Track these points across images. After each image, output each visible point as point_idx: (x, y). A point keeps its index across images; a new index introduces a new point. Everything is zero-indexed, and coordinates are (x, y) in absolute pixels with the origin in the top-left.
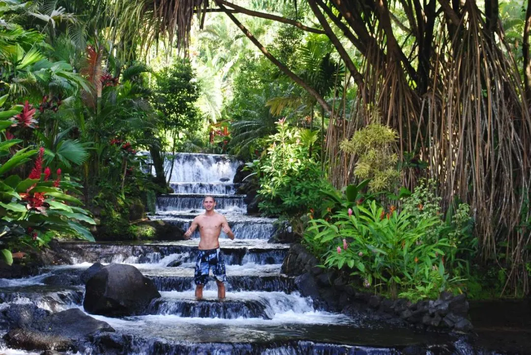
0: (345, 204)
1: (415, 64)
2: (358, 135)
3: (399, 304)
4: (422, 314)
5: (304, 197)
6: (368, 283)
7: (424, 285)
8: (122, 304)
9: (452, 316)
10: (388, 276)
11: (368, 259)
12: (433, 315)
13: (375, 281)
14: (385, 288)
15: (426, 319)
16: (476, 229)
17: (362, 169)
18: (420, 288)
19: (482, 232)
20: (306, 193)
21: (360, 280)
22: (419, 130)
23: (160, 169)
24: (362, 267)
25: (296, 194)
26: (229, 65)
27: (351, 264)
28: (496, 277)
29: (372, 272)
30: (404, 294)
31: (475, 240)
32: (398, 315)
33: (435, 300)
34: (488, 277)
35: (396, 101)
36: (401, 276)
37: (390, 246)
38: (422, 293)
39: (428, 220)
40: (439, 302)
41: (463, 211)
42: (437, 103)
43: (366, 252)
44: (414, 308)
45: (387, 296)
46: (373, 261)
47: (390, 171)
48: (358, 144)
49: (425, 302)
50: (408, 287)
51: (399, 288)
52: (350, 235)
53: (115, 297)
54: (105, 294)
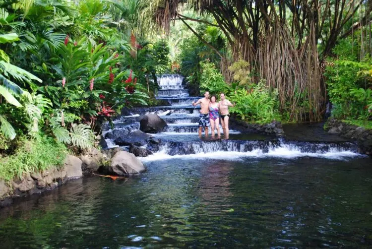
0: (232, 90)
1: (252, 38)
2: (235, 64)
3: (256, 125)
4: (265, 129)
5: (217, 88)
6: (243, 118)
7: (265, 118)
8: (154, 128)
9: (276, 129)
10: (251, 116)
11: (243, 109)
12: (269, 129)
13: (246, 117)
14: (250, 120)
15: (266, 131)
16: (278, 98)
17: (236, 77)
18: (264, 119)
19: (280, 99)
20: (218, 86)
21: (240, 117)
22: (256, 63)
23: (155, 80)
24: (241, 112)
25: (214, 87)
26: (177, 41)
27: (237, 111)
28: (286, 115)
29: (244, 114)
30: (257, 122)
31: (278, 102)
32: (255, 129)
33: (269, 123)
34: (283, 115)
35: (247, 52)
36: (256, 115)
37: (252, 104)
38: (265, 121)
39: (264, 95)
40: (271, 124)
41: (276, 91)
42: (263, 52)
43: (242, 107)
44: (261, 127)
45: (250, 123)
46: (245, 110)
47: (247, 77)
48: (235, 68)
49: (266, 124)
50: (259, 119)
51: (255, 119)
52: (236, 101)
53: (151, 126)
54: (148, 125)
